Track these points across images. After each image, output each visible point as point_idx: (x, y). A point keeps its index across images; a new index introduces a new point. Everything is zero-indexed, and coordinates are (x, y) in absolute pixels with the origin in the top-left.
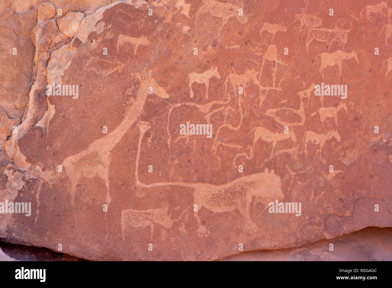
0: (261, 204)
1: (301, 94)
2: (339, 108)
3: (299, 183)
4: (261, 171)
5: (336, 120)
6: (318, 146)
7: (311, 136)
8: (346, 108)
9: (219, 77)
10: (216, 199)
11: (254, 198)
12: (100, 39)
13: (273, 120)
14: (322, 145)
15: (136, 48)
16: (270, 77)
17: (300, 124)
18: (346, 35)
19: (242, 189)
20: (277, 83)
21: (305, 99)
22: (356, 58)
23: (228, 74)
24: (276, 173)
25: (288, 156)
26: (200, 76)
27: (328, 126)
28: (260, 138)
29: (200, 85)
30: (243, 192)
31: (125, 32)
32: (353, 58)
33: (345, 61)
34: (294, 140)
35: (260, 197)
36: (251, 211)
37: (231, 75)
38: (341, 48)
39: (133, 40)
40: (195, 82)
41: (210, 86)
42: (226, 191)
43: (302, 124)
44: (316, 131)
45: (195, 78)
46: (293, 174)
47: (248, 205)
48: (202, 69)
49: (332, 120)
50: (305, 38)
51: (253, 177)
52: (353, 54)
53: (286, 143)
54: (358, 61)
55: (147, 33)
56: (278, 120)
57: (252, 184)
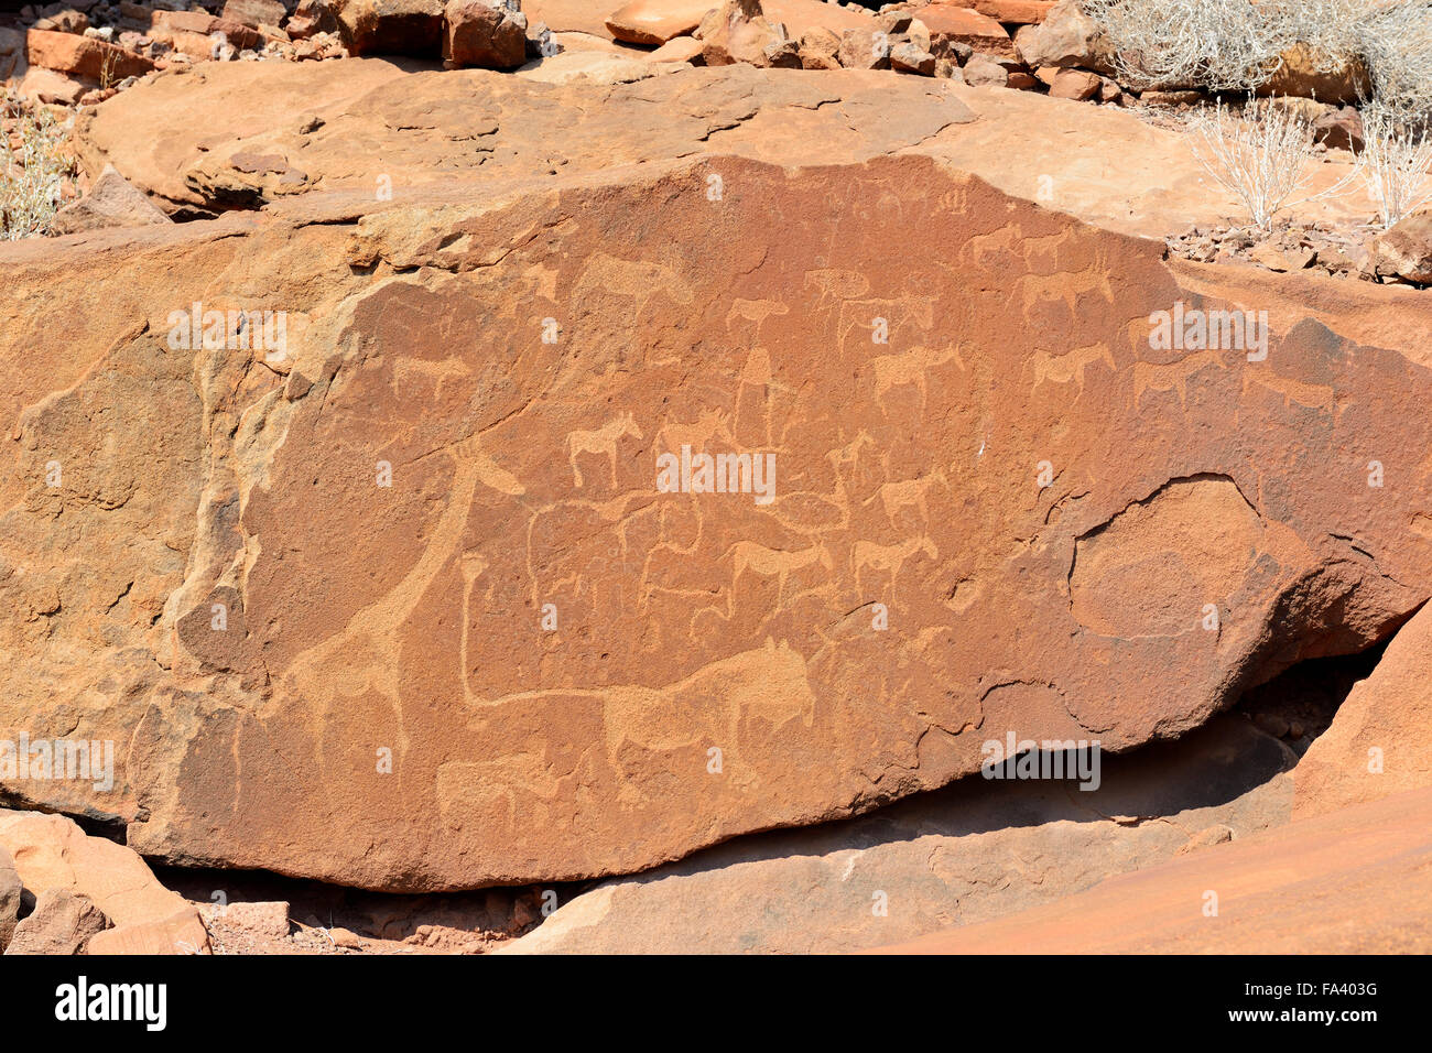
0: (762, 720)
1: (835, 456)
2: (927, 481)
3: (848, 663)
4: (758, 644)
5: (923, 508)
6: (887, 573)
7: (867, 553)
8: (943, 479)
9: (637, 433)
10: (656, 718)
11: (745, 708)
12: (352, 373)
13: (775, 523)
14: (894, 572)
15: (439, 384)
16: (760, 424)
17: (838, 527)
18: (930, 309)
19: (715, 690)
20: (776, 435)
21: (843, 468)
22: (958, 361)
23: (658, 426)
24: (792, 646)
25: (818, 603)
26: (591, 435)
27: (905, 524)
28: (748, 568)
29: (595, 458)
30: (718, 697)
31: (408, 350)
32: (951, 361)
33: (933, 370)
34: (829, 565)
35: (760, 707)
36: (742, 741)
37: (666, 429)
38: (919, 340)
39: (429, 367)
40: (584, 451)
41: (618, 456)
42: (679, 698)
43: (844, 525)
44: (877, 540)
45: (582, 441)
46: (832, 643)
47: (733, 726)
48: (597, 418)
49: (913, 510)
50: (833, 325)
51: (741, 660)
52: (951, 353)
53: (810, 575)
54: (962, 367)
55: (461, 347)
56: (786, 522)
57: (738, 677)
